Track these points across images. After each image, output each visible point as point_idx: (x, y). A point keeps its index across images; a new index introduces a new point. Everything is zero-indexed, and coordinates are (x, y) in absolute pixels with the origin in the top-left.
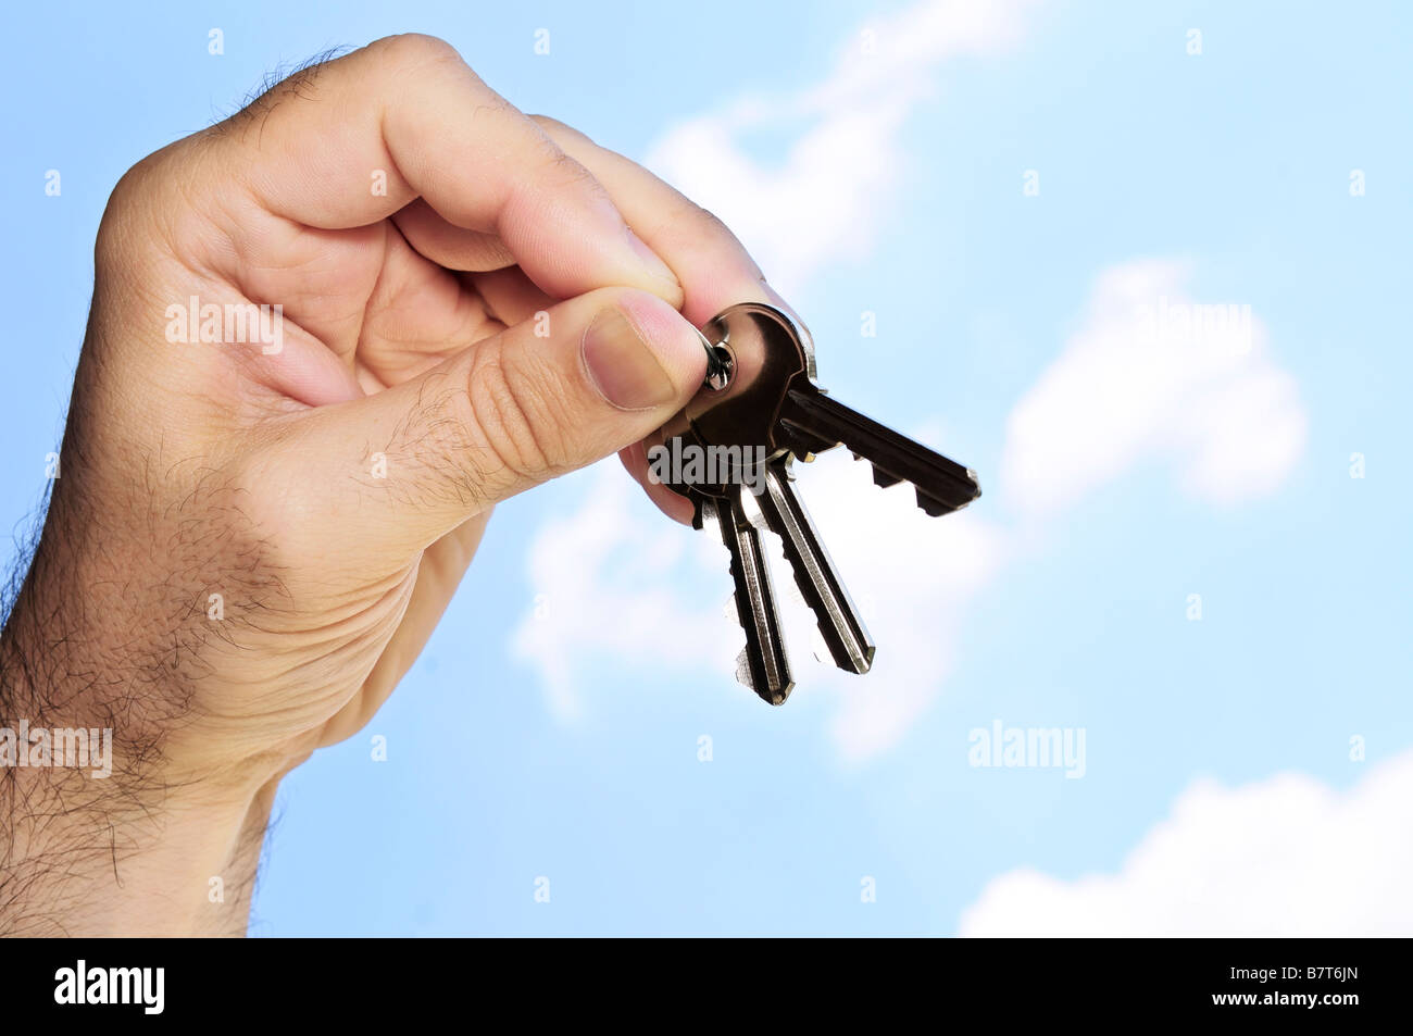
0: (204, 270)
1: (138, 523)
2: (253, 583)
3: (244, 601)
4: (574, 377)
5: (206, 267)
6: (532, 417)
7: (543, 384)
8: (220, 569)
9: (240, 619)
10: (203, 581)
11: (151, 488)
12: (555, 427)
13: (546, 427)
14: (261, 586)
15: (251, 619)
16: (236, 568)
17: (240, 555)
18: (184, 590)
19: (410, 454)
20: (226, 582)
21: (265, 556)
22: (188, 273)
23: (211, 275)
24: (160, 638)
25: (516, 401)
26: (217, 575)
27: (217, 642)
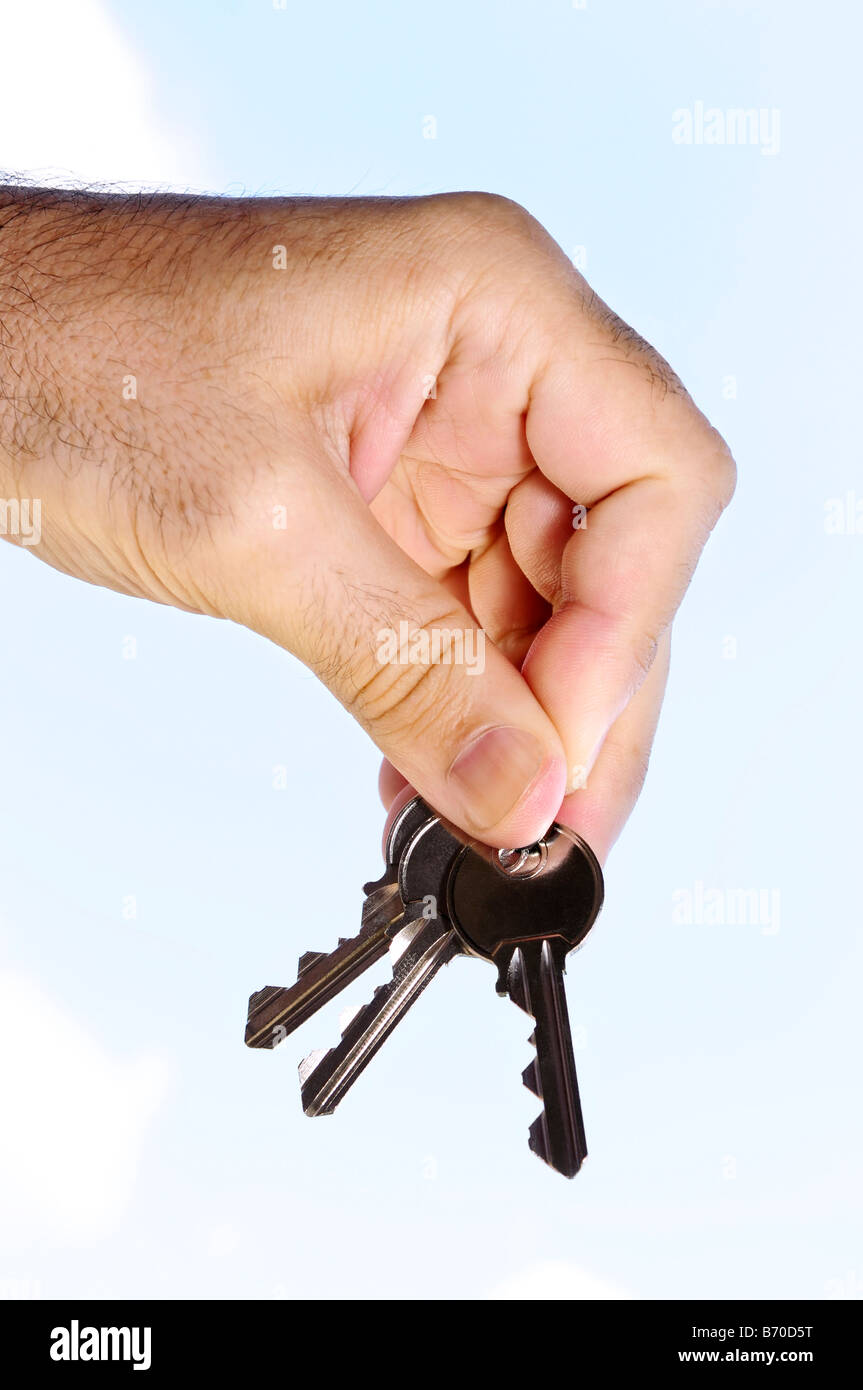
0: (453, 332)
1: (191, 356)
2: (182, 506)
3: (159, 498)
4: (464, 729)
5: (457, 335)
6: (413, 697)
7: (447, 698)
8: (183, 467)
9: (137, 496)
10: (163, 449)
11: (231, 361)
12: (410, 721)
13: (408, 713)
14: (182, 515)
15: (143, 507)
16: (192, 486)
17: (207, 488)
18: (145, 429)
19: (352, 607)
20: (172, 475)
21: (217, 517)
22: (446, 318)
23: (451, 340)
24: (82, 411)
25: (422, 679)
26: (175, 464)
27: (105, 476)
